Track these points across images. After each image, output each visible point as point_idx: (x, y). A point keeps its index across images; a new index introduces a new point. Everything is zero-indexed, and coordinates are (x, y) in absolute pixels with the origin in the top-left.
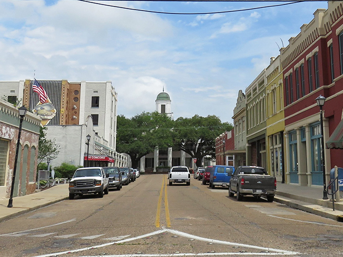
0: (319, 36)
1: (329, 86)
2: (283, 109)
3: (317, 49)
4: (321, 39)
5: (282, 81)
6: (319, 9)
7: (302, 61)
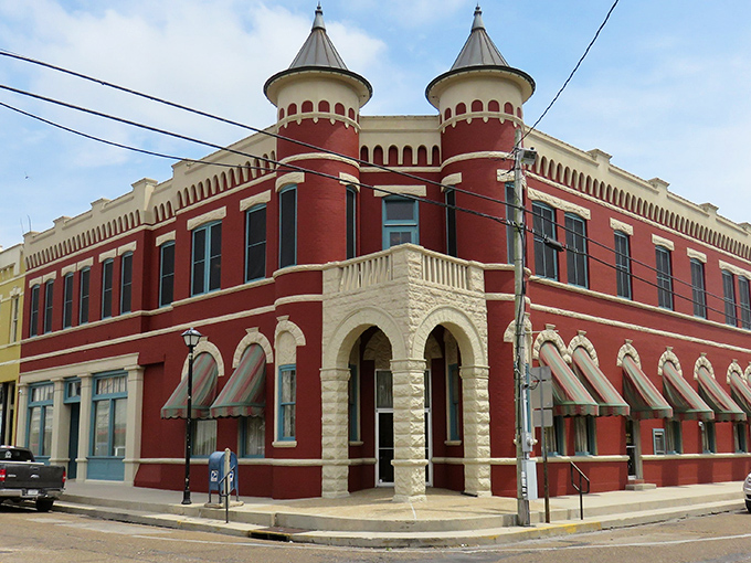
0: (139, 224)
1: (151, 312)
2: (19, 341)
3: (132, 246)
4: (145, 230)
5: (20, 291)
6: (148, 178)
7: (89, 261)
